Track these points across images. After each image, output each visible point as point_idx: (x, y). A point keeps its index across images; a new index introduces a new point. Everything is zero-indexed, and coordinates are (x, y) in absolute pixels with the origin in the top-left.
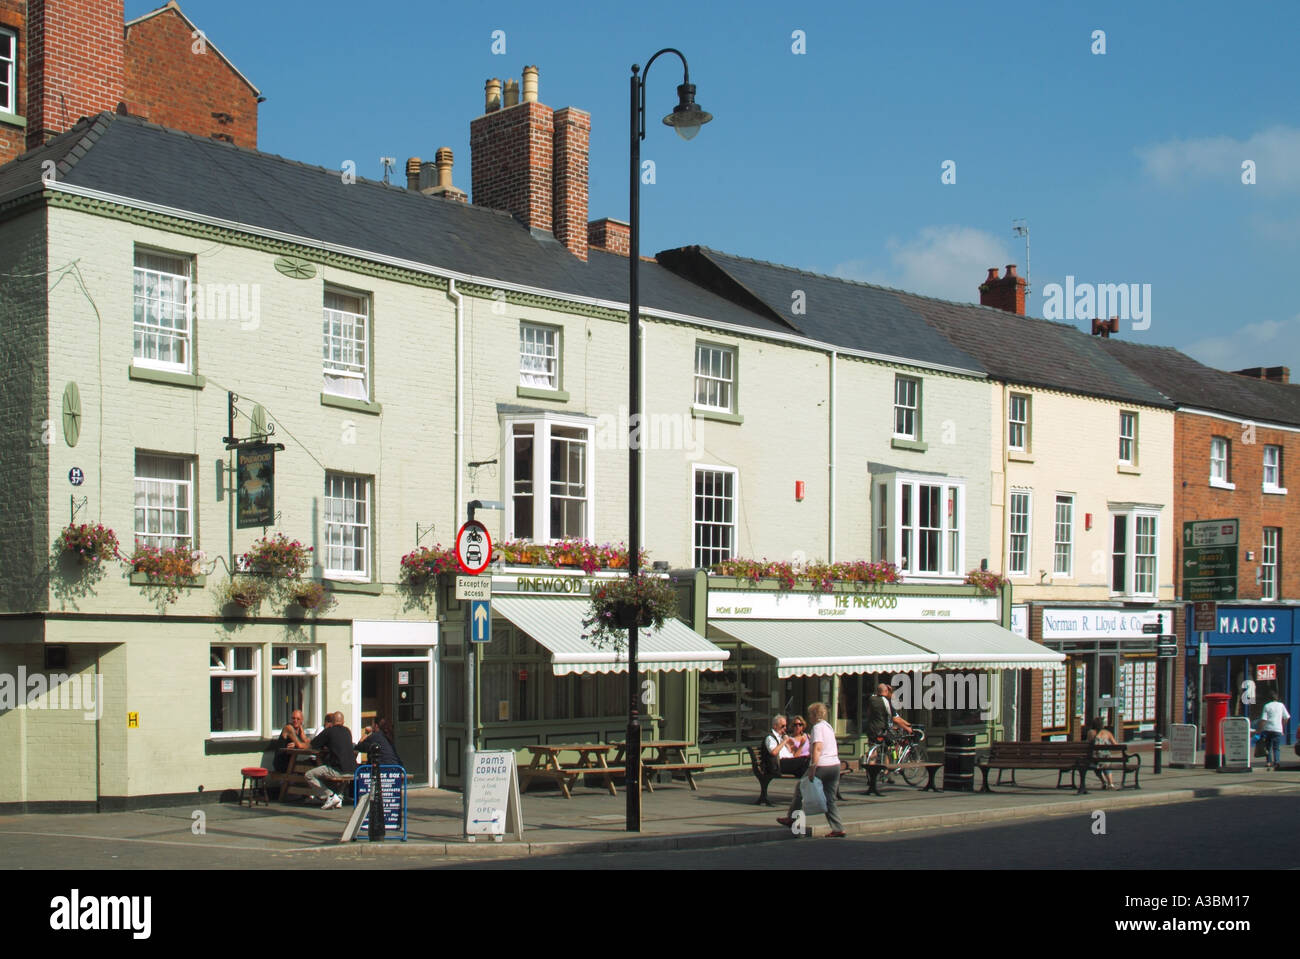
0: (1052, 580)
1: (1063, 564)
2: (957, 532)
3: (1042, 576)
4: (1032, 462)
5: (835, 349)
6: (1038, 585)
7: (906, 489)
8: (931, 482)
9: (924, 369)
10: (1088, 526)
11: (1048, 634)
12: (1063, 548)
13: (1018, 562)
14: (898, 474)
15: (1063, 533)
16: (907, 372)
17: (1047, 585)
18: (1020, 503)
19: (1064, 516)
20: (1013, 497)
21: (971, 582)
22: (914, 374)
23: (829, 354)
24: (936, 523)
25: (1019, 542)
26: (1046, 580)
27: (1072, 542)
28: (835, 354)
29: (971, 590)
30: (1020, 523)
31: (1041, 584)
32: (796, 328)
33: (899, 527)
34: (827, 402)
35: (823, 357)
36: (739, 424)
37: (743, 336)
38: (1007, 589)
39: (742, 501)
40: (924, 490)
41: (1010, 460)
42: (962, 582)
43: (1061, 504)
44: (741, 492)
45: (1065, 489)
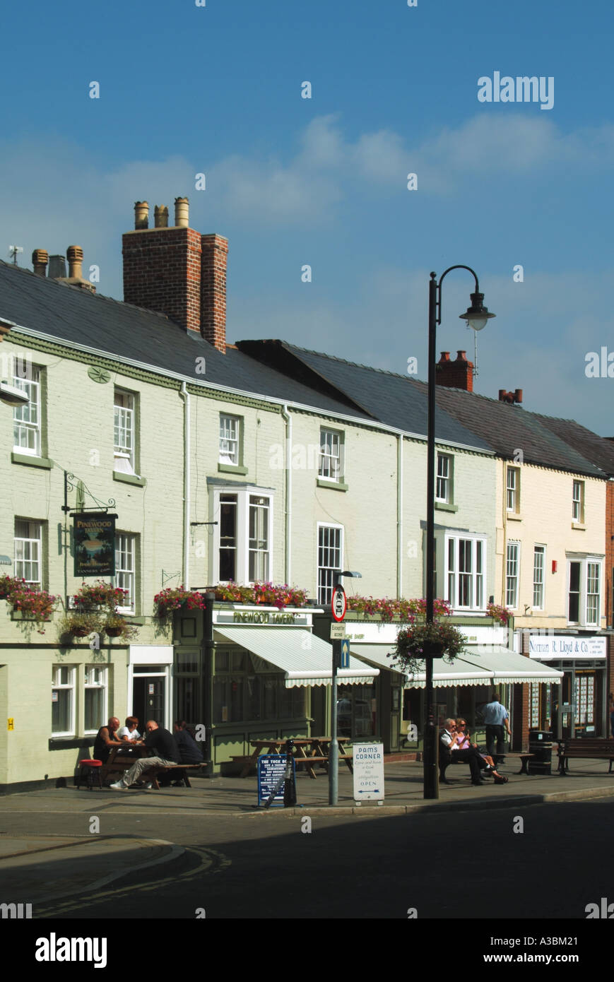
0: (532, 613)
1: (537, 599)
2: (481, 576)
3: (526, 610)
4: (520, 521)
5: (402, 433)
6: (524, 616)
7: (451, 542)
8: (465, 537)
9: (455, 448)
10: (554, 570)
11: (533, 654)
12: (538, 587)
13: (511, 598)
14: (447, 531)
15: (538, 575)
16: (444, 451)
17: (529, 616)
18: (512, 552)
19: (538, 562)
20: (508, 547)
21: (490, 615)
22: (449, 452)
23: (398, 436)
24: (468, 569)
25: (511, 582)
26: (528, 612)
27: (543, 582)
28: (402, 437)
29: (489, 621)
30: (512, 568)
31: (525, 616)
32: (371, 414)
33: (447, 572)
34: (396, 474)
35: (394, 438)
36: (344, 491)
37: (348, 423)
38: (511, 620)
39: (346, 551)
40: (461, 542)
41: (508, 519)
42: (484, 615)
43: (537, 553)
44: (346, 543)
45: (539, 541)
